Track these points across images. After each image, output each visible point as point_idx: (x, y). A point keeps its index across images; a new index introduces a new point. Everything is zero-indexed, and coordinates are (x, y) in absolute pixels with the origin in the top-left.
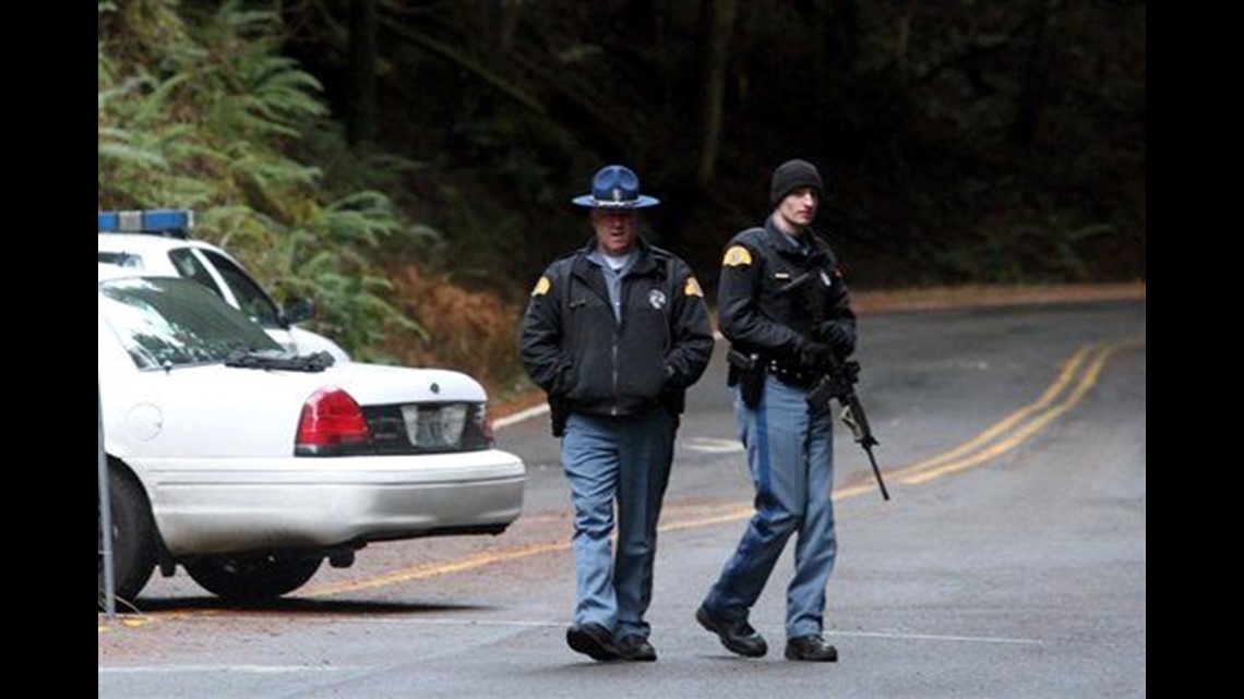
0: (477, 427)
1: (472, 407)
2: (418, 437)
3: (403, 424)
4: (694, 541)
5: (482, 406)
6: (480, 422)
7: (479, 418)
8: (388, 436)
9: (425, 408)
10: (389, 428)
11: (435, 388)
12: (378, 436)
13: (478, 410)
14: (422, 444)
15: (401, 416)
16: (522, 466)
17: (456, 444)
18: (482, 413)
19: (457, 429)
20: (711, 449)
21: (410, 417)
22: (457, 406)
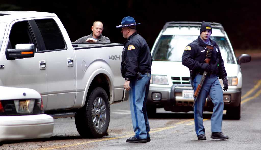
0: (38, 107)
1: (36, 100)
2: (19, 110)
3: (14, 106)
4: (111, 144)
5: (40, 100)
6: (39, 105)
7: (39, 104)
8: (9, 110)
9: (21, 100)
10: (10, 107)
11: (24, 94)
12: (6, 110)
13: (39, 101)
14: (20, 112)
15: (13, 103)
16: (53, 119)
17: (32, 112)
18: (40, 102)
19: (32, 107)
20: (122, 113)
21: (16, 103)
22: (32, 100)
